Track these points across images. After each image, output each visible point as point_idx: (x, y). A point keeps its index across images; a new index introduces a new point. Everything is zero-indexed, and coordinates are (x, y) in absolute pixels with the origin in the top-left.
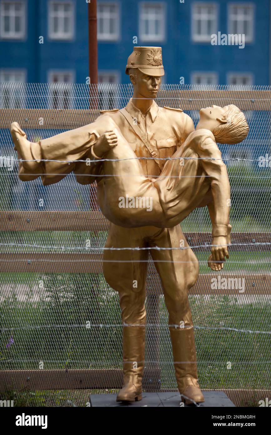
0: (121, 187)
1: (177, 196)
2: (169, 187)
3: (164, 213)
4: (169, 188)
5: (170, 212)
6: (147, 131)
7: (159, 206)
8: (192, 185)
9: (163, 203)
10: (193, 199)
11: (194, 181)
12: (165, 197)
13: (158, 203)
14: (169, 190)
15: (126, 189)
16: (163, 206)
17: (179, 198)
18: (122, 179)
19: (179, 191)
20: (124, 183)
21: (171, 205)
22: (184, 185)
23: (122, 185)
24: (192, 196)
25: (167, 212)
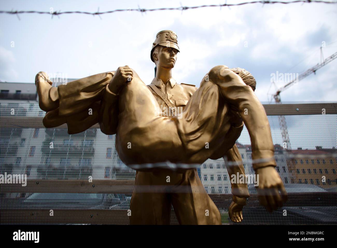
0: (133, 118)
1: (198, 127)
2: (188, 118)
3: (184, 146)
4: (189, 120)
5: (191, 146)
6: (167, 93)
7: (177, 138)
8: (215, 115)
9: (182, 133)
10: (217, 132)
11: (216, 111)
12: (184, 128)
13: (176, 134)
14: (188, 121)
15: (138, 119)
16: (182, 137)
17: (201, 130)
18: (135, 110)
19: (200, 122)
20: (136, 114)
21: (192, 137)
22: (206, 115)
23: (135, 115)
24: (215, 128)
25: (187, 145)
